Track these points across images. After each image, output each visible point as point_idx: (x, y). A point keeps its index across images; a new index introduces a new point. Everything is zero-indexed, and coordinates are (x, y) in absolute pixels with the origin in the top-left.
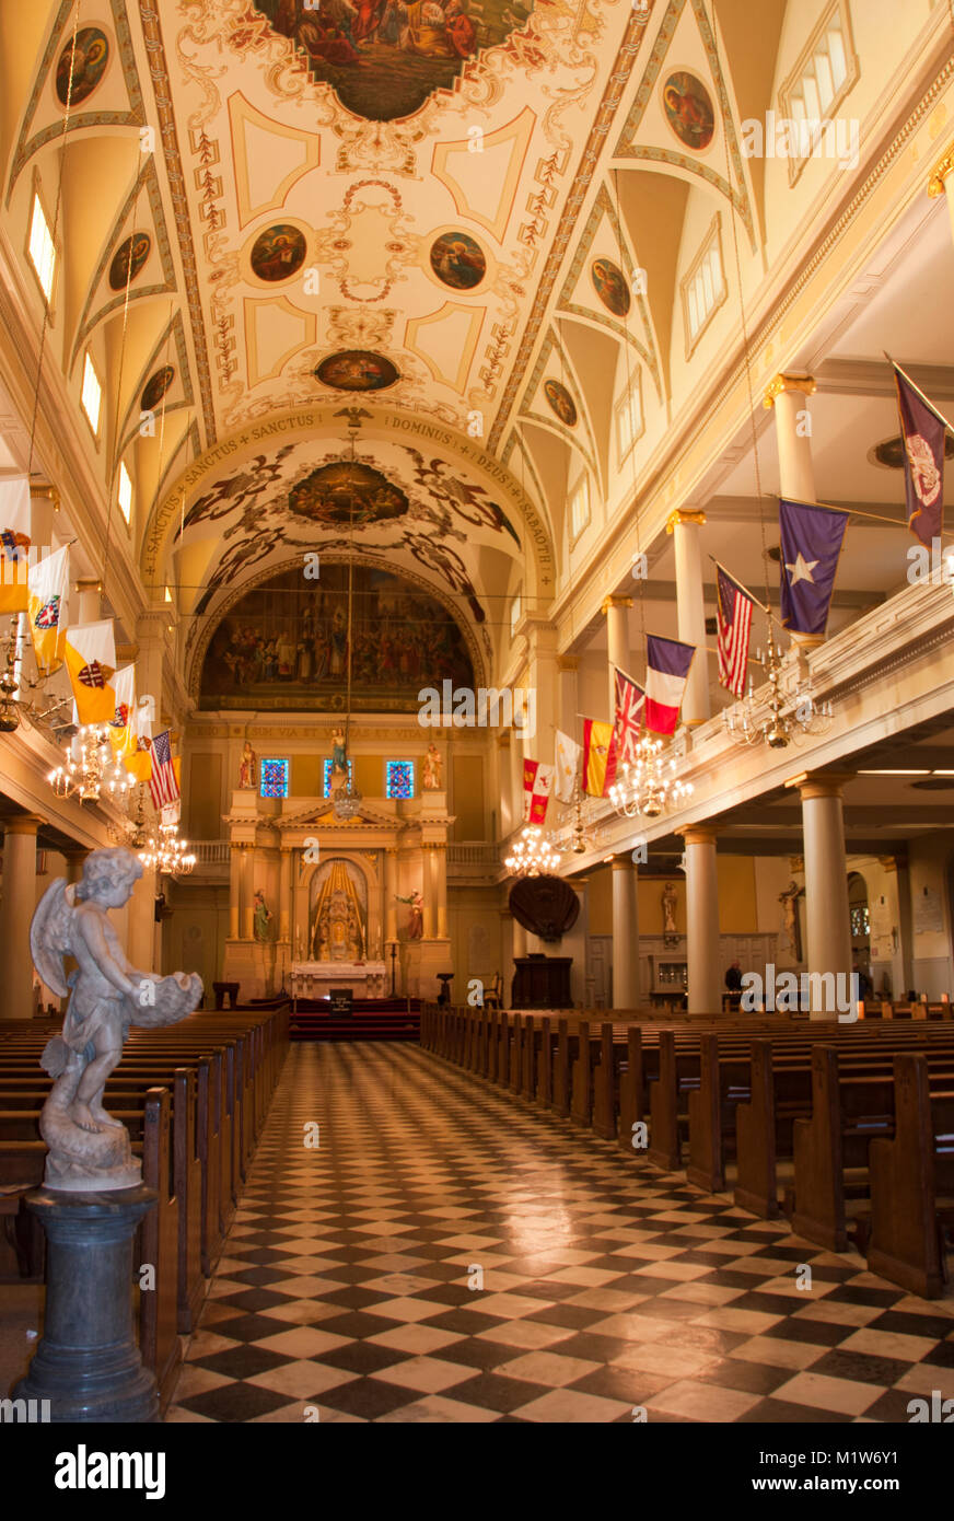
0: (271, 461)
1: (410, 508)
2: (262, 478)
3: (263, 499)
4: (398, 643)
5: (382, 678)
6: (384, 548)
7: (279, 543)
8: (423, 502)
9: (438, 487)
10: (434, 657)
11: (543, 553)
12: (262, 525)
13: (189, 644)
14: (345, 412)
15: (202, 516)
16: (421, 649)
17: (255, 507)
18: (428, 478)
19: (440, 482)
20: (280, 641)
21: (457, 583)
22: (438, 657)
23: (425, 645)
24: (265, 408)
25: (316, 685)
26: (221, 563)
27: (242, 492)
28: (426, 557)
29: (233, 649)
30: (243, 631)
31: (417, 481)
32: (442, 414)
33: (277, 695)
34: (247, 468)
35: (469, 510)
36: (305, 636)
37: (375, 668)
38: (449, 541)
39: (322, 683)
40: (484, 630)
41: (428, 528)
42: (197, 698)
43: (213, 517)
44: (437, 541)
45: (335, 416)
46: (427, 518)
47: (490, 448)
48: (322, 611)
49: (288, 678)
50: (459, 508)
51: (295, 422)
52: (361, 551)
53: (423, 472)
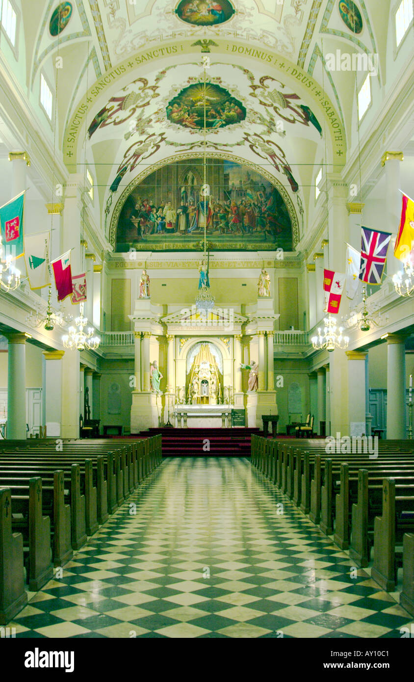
0: (152, 83)
1: (247, 115)
2: (146, 96)
3: (149, 111)
4: (241, 207)
5: (232, 230)
6: (232, 146)
7: (162, 144)
8: (256, 110)
9: (265, 98)
10: (266, 216)
11: (338, 134)
12: (150, 131)
13: (107, 210)
14: (199, 43)
15: (107, 123)
16: (257, 210)
17: (144, 118)
18: (258, 91)
19: (266, 94)
20: (166, 207)
21: (280, 166)
22: (268, 215)
23: (260, 208)
24: (142, 41)
25: (190, 235)
26: (125, 157)
27: (134, 106)
28: (259, 150)
29: (136, 213)
30: (143, 202)
31: (251, 94)
32: (266, 40)
33: (165, 241)
34: (135, 88)
35: (287, 113)
36: (182, 205)
37: (228, 223)
38: (273, 137)
39: (193, 233)
40: (298, 197)
41: (260, 129)
42: (114, 244)
43: (115, 124)
44: (266, 138)
45: (192, 46)
46: (259, 121)
47: (301, 64)
48: (192, 188)
49: (172, 231)
50: (280, 112)
51: (165, 52)
52: (216, 148)
53: (254, 87)
